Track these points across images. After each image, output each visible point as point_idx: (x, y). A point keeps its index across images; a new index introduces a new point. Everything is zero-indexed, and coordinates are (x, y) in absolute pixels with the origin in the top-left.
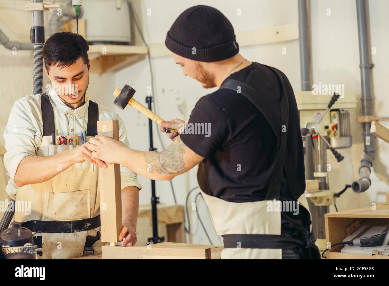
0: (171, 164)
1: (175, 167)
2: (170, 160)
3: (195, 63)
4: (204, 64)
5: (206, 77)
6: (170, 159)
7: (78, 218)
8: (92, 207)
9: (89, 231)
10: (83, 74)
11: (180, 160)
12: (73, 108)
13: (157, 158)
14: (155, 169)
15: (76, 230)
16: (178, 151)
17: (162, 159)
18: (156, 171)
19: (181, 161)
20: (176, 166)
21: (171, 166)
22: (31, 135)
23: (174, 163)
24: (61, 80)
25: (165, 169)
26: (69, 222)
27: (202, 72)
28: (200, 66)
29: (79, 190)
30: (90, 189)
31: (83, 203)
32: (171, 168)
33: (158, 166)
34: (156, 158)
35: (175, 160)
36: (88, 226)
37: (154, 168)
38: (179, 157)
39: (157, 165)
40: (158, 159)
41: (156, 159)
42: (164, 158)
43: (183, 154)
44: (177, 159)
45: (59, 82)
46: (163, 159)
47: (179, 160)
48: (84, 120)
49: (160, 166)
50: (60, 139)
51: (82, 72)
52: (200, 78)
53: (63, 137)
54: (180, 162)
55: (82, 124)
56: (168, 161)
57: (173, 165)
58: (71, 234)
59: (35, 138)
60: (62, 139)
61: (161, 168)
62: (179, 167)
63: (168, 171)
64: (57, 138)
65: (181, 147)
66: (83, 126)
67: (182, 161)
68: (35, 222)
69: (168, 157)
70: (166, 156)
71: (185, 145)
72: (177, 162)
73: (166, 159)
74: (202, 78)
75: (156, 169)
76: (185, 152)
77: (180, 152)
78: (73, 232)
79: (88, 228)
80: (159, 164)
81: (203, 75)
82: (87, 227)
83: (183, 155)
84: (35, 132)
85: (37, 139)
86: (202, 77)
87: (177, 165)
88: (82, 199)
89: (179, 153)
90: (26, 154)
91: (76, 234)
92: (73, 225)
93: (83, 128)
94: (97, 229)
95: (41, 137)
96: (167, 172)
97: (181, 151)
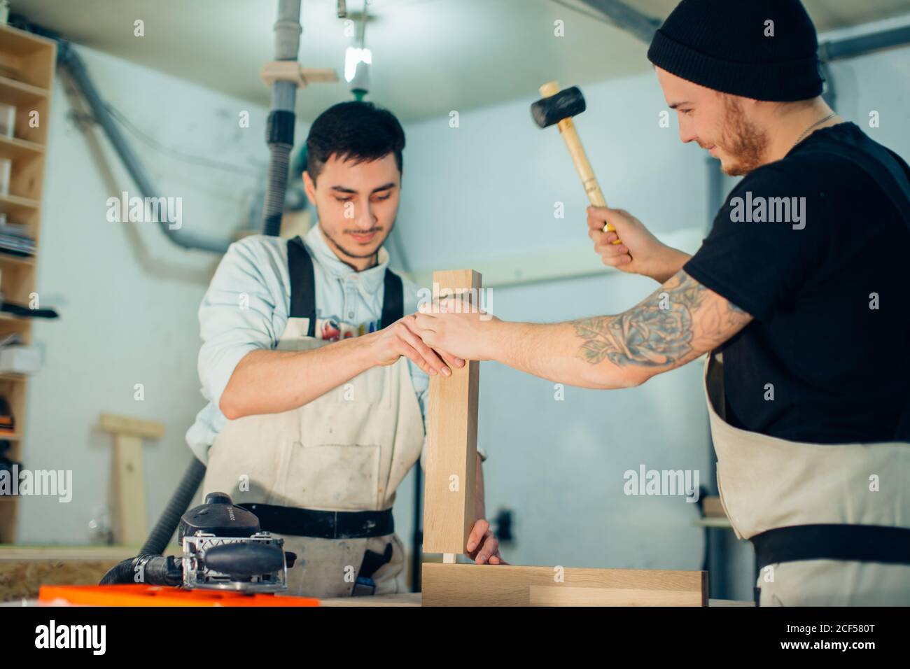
0: (653, 336)
1: (663, 346)
2: (654, 328)
3: (726, 98)
4: (747, 104)
5: (746, 142)
6: (654, 324)
7: (352, 507)
8: (383, 487)
9: (371, 540)
10: (392, 189)
11: (683, 326)
12: (355, 269)
13: (613, 325)
14: (606, 351)
15: (345, 533)
16: (680, 303)
17: (631, 326)
18: (607, 358)
19: (686, 328)
20: (667, 343)
21: (653, 344)
22: (266, 311)
23: (663, 335)
24: (345, 195)
25: (634, 352)
26: (331, 514)
27: (738, 126)
28: (736, 110)
29: (357, 445)
30: (381, 447)
31: (365, 475)
32: (651, 349)
33: (616, 346)
34: (610, 325)
35: (668, 326)
36: (371, 529)
37: (605, 349)
38: (682, 318)
39: (613, 342)
40: (617, 326)
41: (613, 327)
42: (637, 322)
43: (692, 310)
44: (674, 325)
45: (339, 199)
46: (634, 324)
47: (679, 325)
48: (376, 298)
49: (623, 343)
50: (326, 329)
51: (392, 185)
52: (730, 143)
53: (333, 325)
54: (682, 333)
55: (370, 305)
56: (646, 329)
57: (659, 340)
58: (333, 541)
59: (272, 318)
60: (331, 329)
61: (623, 349)
62: (675, 345)
63: (641, 356)
64: (320, 325)
65: (689, 293)
66: (372, 309)
67: (688, 330)
68: (254, 507)
69: (646, 319)
70: (641, 318)
71: (701, 286)
72: (673, 331)
73: (642, 325)
74: (735, 143)
75: (609, 351)
76: (699, 305)
77: (686, 306)
78: (338, 537)
79: (369, 531)
80: (620, 338)
81: (740, 135)
82: (367, 529)
83: (695, 312)
84: (274, 307)
85: (277, 320)
86: (738, 138)
87: (672, 341)
88: (362, 466)
89: (681, 308)
90: (253, 347)
91: (344, 543)
92: (338, 522)
93: (374, 314)
94: (387, 538)
95: (285, 318)
96: (638, 359)
97: (690, 301)
